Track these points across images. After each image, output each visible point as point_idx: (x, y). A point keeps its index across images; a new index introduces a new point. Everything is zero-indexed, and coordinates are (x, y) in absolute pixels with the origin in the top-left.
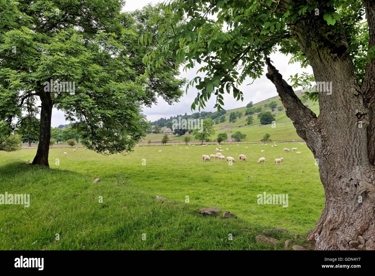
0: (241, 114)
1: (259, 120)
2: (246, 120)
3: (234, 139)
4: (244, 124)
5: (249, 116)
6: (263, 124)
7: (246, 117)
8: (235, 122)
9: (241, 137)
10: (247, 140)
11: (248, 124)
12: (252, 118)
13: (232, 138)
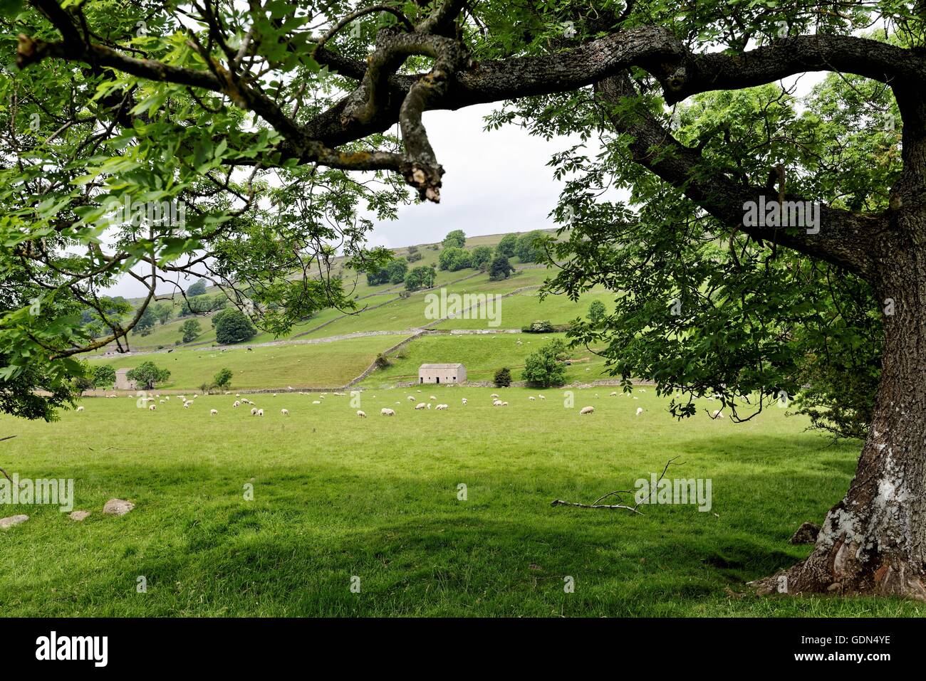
0: (167, 314)
1: (215, 331)
2: (181, 330)
3: (134, 382)
4: (173, 342)
5: (191, 318)
6: (223, 342)
7: (182, 323)
8: (149, 333)
9: (156, 376)
10: (172, 386)
11: (186, 341)
12: (197, 324)
13: (129, 380)
